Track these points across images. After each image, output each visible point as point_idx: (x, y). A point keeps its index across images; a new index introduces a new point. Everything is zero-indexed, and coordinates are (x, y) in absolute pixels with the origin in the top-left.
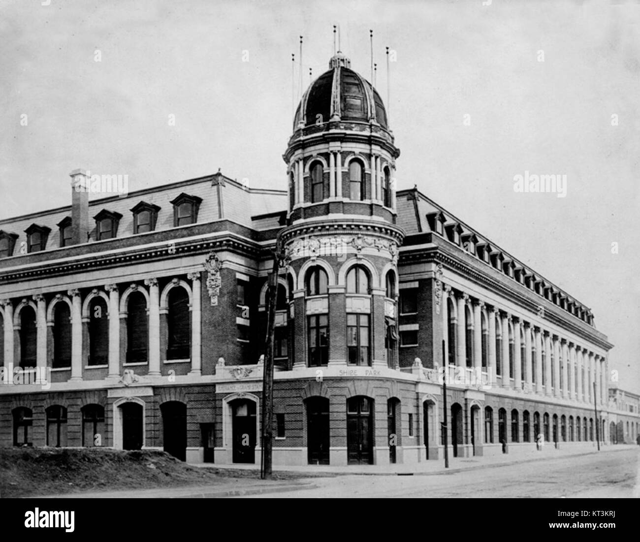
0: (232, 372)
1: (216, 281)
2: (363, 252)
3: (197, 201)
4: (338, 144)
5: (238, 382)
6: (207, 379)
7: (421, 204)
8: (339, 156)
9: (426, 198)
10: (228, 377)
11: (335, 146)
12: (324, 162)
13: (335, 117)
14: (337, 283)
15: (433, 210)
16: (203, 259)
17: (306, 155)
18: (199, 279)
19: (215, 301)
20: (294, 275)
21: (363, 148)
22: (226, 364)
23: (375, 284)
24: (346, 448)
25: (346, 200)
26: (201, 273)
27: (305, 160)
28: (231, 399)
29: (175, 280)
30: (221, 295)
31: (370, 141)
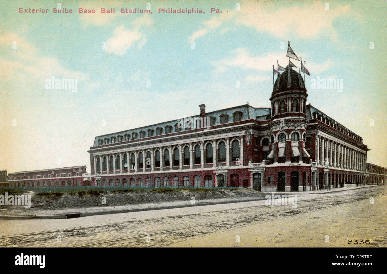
0: (254, 165)
1: (248, 138)
2: (297, 128)
3: (241, 114)
4: (290, 95)
5: (256, 168)
6: (246, 167)
7: (311, 109)
8: (290, 99)
9: (312, 107)
10: (252, 166)
11: (289, 96)
12: (285, 101)
13: (289, 86)
14: (288, 138)
15: (315, 111)
16: (244, 131)
17: (279, 99)
18: (243, 138)
19: (248, 144)
20: (274, 136)
21: (297, 96)
22: (251, 163)
23: (300, 138)
24: (290, 187)
25: (292, 112)
26: (243, 136)
27: (278, 100)
28: (253, 173)
29: (235, 138)
30: (250, 142)
31: (300, 93)
